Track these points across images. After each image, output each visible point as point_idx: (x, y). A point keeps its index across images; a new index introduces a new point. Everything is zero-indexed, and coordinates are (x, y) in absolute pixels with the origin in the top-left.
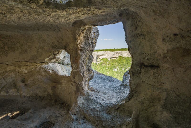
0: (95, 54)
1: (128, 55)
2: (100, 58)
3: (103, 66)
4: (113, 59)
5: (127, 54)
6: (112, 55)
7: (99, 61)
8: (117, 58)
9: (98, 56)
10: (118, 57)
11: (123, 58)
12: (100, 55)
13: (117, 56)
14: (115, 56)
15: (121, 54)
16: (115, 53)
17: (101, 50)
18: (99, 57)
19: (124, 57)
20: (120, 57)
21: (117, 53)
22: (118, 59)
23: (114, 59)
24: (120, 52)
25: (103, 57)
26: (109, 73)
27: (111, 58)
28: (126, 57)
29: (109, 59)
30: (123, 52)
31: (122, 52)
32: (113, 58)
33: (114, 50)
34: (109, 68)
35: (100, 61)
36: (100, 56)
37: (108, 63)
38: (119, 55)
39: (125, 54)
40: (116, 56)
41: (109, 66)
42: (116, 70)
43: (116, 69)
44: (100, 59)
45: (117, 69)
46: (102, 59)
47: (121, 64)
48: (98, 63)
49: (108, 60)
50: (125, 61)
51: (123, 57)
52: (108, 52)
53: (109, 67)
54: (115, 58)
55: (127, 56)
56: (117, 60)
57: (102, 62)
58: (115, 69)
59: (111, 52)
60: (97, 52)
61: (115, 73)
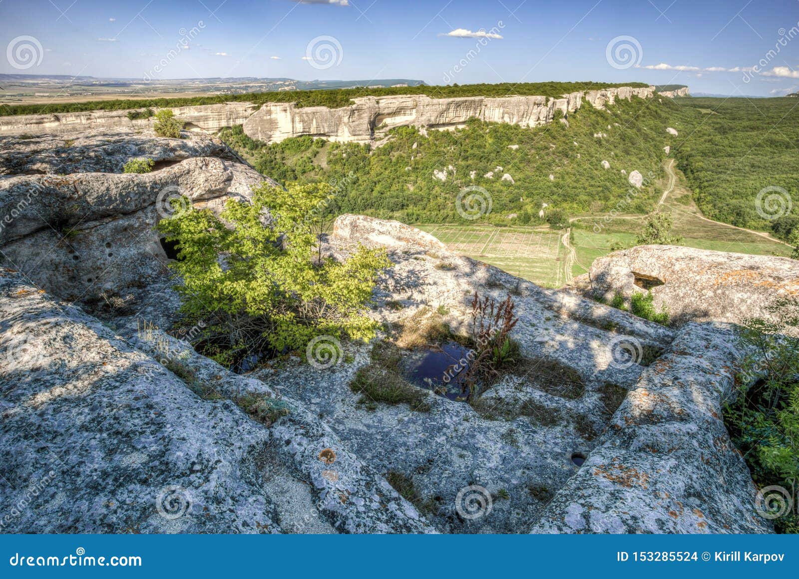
0: (364, 107)
1: (506, 115)
2: (386, 126)
3: (394, 159)
4: (441, 129)
5: (501, 111)
6: (435, 114)
7: (382, 135)
8: (461, 127)
9: (379, 114)
10: (464, 123)
11: (488, 126)
12: (386, 111)
13: (462, 120)
14: (451, 116)
15: (478, 112)
16: (449, 104)
17: (393, 92)
18: (384, 121)
19: (491, 123)
20: (472, 121)
21: (458, 105)
22: (463, 130)
23: (445, 128)
24: (474, 101)
25: (400, 120)
26: (412, 189)
27: (431, 126)
28: (497, 123)
29: (423, 132)
30: (488, 100)
31: (482, 101)
32: (444, 125)
33: (453, 91)
34: (415, 169)
35: (386, 135)
36: (389, 114)
37: (415, 146)
38: (471, 113)
39: (497, 110)
40: (456, 120)
41: (417, 158)
42: (442, 176)
43: (442, 171)
44: (387, 129)
45: (450, 173)
46: (395, 130)
47: (470, 151)
48: (376, 145)
49: (420, 133)
50: (490, 141)
51: (487, 124)
52: (424, 99)
53: (416, 163)
54: (451, 129)
55: (503, 118)
56: (459, 135)
57: (392, 143)
58: (440, 173)
59: (436, 101)
60: (373, 98)
61: (437, 188)
